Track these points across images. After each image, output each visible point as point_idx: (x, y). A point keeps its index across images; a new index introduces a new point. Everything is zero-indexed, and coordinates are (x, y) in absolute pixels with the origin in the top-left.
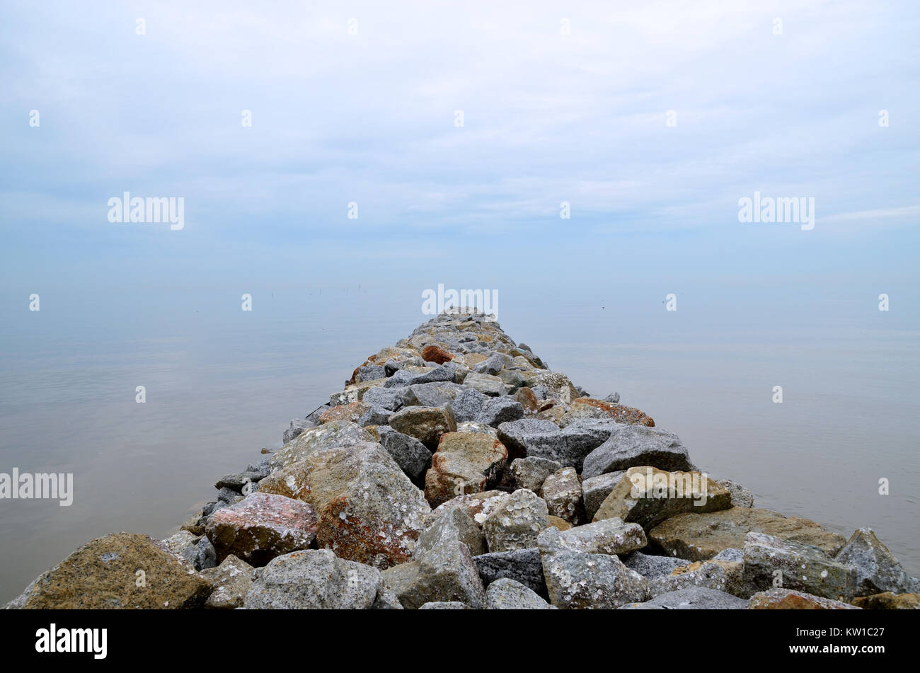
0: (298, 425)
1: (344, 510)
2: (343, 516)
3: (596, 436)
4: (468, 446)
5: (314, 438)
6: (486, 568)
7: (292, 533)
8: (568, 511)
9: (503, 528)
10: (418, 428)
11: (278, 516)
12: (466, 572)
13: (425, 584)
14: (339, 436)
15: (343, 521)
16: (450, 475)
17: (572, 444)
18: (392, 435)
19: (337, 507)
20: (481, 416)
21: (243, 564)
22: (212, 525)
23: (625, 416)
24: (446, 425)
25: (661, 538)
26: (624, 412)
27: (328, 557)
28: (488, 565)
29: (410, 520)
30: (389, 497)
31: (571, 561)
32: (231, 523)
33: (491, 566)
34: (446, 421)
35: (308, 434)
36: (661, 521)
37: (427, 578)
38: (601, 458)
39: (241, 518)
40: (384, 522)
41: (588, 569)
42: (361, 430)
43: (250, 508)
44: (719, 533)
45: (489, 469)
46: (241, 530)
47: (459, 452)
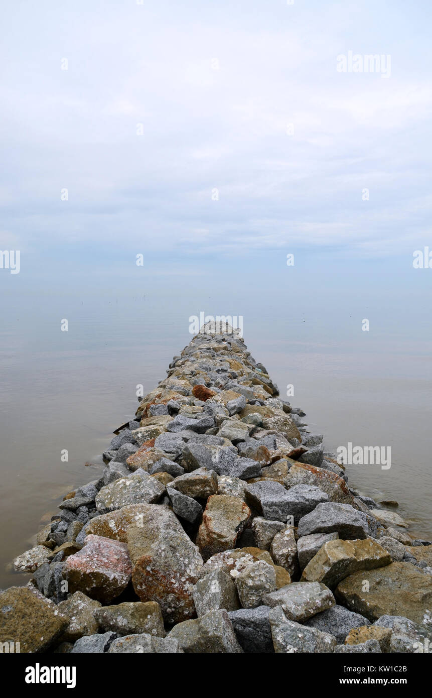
0: (113, 469)
1: (149, 565)
2: (149, 569)
3: (307, 503)
4: (226, 507)
5: (125, 487)
6: (238, 625)
7: (117, 576)
8: (288, 562)
9: (248, 586)
10: (194, 488)
11: (106, 561)
12: (226, 634)
13: (202, 641)
14: (141, 486)
15: (149, 572)
16: (214, 533)
17: (292, 507)
18: (177, 496)
19: (145, 563)
20: (233, 470)
21: (87, 598)
22: (66, 570)
23: (327, 478)
24: (211, 488)
25: (345, 592)
26: (326, 475)
27: (148, 641)
28: (239, 623)
29: (190, 570)
30: (177, 554)
31: (288, 632)
32: (78, 569)
33: (241, 624)
34: (212, 486)
35: (121, 482)
36: (345, 577)
37: (203, 637)
38: (310, 523)
39: (84, 565)
40: (174, 572)
41: (299, 639)
42: (156, 482)
43: (89, 555)
44: (381, 587)
45: (239, 526)
46: (85, 574)
47: (220, 512)
